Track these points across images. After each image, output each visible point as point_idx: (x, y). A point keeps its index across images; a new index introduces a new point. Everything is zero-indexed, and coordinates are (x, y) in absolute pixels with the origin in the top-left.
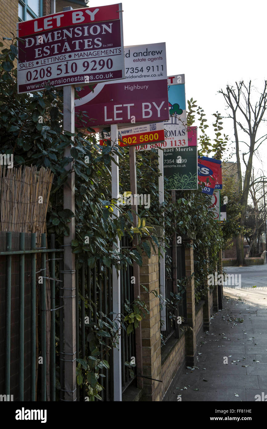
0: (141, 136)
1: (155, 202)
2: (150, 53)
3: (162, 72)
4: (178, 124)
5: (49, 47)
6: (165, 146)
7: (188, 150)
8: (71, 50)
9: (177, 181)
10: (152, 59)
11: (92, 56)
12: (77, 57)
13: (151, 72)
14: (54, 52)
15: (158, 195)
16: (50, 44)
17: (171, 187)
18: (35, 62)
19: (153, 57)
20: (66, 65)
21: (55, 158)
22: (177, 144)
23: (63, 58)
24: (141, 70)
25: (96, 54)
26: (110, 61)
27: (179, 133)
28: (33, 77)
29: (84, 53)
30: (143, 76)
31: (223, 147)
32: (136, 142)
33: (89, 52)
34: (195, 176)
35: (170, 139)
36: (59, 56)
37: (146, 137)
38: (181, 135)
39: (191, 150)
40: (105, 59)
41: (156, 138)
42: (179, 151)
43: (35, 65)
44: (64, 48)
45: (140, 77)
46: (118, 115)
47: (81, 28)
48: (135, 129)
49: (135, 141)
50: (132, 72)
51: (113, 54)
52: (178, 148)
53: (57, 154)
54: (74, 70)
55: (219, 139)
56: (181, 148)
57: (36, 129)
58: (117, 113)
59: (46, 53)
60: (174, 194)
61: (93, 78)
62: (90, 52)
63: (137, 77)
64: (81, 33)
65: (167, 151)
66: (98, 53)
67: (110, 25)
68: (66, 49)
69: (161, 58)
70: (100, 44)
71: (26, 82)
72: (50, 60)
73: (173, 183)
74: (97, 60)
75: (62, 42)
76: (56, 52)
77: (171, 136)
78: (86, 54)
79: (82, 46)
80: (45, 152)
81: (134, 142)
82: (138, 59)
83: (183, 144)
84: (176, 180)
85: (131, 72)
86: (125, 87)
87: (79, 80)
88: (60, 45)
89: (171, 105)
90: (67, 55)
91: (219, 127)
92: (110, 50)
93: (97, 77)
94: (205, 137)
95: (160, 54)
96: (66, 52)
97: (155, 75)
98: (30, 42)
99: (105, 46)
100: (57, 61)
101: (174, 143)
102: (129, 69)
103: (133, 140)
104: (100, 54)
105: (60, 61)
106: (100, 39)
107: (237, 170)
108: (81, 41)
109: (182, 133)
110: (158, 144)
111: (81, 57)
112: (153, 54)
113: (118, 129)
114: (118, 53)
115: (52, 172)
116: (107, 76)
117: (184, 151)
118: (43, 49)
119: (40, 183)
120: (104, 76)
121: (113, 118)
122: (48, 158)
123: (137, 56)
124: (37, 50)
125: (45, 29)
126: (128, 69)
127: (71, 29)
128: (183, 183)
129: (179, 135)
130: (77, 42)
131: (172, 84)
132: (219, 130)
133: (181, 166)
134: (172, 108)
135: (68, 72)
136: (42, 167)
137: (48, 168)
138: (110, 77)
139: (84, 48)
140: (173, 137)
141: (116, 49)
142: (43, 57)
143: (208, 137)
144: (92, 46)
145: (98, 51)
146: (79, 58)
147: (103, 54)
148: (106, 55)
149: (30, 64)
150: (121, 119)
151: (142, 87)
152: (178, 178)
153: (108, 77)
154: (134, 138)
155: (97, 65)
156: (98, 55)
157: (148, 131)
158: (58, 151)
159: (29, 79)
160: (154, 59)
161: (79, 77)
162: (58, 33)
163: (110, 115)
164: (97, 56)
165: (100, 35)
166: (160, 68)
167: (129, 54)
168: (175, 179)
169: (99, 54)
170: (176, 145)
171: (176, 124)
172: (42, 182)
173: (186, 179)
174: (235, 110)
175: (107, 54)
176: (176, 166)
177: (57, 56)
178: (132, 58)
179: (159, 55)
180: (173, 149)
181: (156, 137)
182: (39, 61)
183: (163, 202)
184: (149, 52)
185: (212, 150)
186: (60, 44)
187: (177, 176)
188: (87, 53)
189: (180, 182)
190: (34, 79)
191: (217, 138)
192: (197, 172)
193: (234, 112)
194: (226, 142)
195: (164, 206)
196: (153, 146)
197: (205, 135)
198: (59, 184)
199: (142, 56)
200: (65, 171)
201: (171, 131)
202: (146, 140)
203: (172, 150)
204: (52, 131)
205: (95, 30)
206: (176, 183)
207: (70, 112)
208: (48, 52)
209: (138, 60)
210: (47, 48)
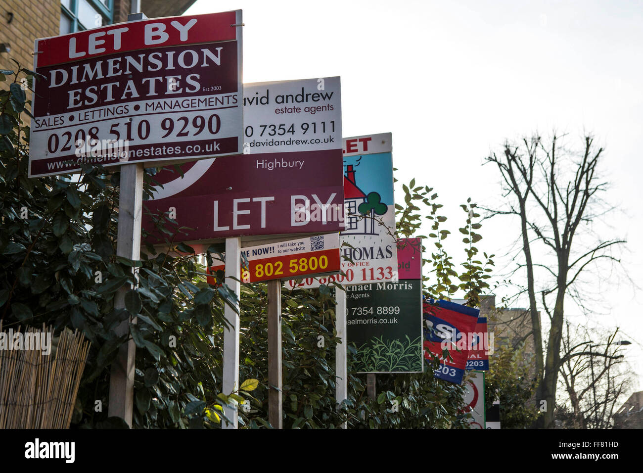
0: (292, 261)
1: (329, 399)
2: (310, 97)
3: (333, 135)
4: (378, 235)
5: (96, 88)
6: (350, 279)
7: (403, 287)
8: (139, 96)
9: (378, 353)
10: (313, 109)
11: (180, 108)
12: (150, 110)
13: (310, 135)
14: (106, 99)
15: (333, 384)
16: (98, 82)
17: (367, 367)
18: (67, 116)
19: (316, 104)
20: (129, 125)
21: (94, 309)
22: (375, 276)
23: (122, 111)
24: (291, 130)
25: (189, 104)
26: (214, 119)
27: (379, 253)
28: (61, 146)
29: (165, 102)
30: (294, 142)
31: (483, 280)
32: (282, 273)
33: (174, 100)
34: (416, 342)
35: (361, 264)
36: (116, 106)
37: (303, 262)
38: (383, 257)
39: (408, 287)
40: (207, 115)
41: (323, 265)
42: (384, 289)
43: (67, 122)
44: (126, 91)
45: (288, 143)
46: (242, 220)
47: (160, 55)
48: (281, 246)
49: (280, 271)
50: (273, 133)
51: (221, 106)
52: (381, 284)
53: (101, 302)
54: (144, 135)
55: (473, 262)
56: (387, 283)
57: (59, 251)
58: (239, 216)
59: (91, 100)
60: (372, 383)
61: (182, 152)
62: (177, 101)
63: (283, 143)
64: (160, 64)
65: (358, 288)
66: (192, 103)
67: (217, 51)
68: (131, 94)
69: (330, 107)
70: (198, 86)
71: (47, 155)
72: (97, 114)
73: (370, 358)
74: (191, 116)
75: (123, 80)
76: (110, 98)
77: (362, 258)
78: (168, 106)
79: (161, 88)
80: (74, 298)
81: (277, 273)
82: (286, 109)
83: (387, 275)
84: (376, 350)
85: (269, 134)
86: (258, 164)
87: (153, 154)
88: (118, 86)
89: (364, 196)
90: (132, 105)
91: (472, 234)
92: (216, 98)
93: (189, 149)
94: (444, 258)
95: (329, 98)
96: (129, 98)
97: (318, 141)
98: (59, 77)
99: (208, 90)
100: (111, 116)
101: (368, 273)
102: (266, 126)
103: (275, 269)
104: (197, 105)
105: (116, 115)
106: (198, 76)
107: (532, 327)
108: (161, 79)
109: (385, 253)
110: (335, 276)
111: (159, 110)
112: (315, 99)
113: (242, 247)
114: (231, 104)
115: (86, 339)
116: (209, 149)
117: (395, 288)
118: (84, 91)
119: (59, 362)
120: (203, 147)
121: (231, 226)
122: (82, 310)
123: (283, 102)
124: (71, 93)
125: (90, 53)
126: (264, 127)
127: (142, 56)
128: (392, 357)
129: (380, 257)
130: (152, 81)
131: (366, 153)
132: (474, 241)
133: (389, 321)
134: (366, 201)
135: (132, 138)
136: (66, 329)
137: (78, 331)
138: (215, 150)
139: (166, 93)
140: (366, 260)
141: (228, 97)
142: (84, 107)
143: (450, 258)
144: (182, 89)
145: (192, 100)
146: (155, 112)
147: (202, 106)
148: (208, 107)
149: (56, 119)
150: (248, 227)
151: (291, 165)
152: (381, 347)
153: (211, 150)
154: (279, 265)
155: (190, 127)
156: (192, 107)
157: (308, 250)
158: (103, 296)
159: (53, 149)
160: (318, 109)
161: (152, 149)
162: (115, 63)
163: (225, 219)
164: (190, 109)
165: (197, 69)
166: (329, 127)
167: (268, 98)
168: (374, 350)
169: (193, 105)
170: (372, 278)
171: (374, 234)
172: (64, 360)
173: (398, 350)
174: (523, 197)
175: (209, 105)
176: (378, 321)
177: (111, 107)
178: (273, 105)
179: (327, 102)
180: (371, 285)
181: (323, 263)
182: (75, 114)
183: (344, 400)
184: (307, 95)
185: (460, 286)
186: (118, 84)
187: (378, 344)
188: (171, 101)
189: (385, 356)
190: (64, 149)
191: (469, 259)
192: (421, 335)
193: (522, 202)
194: (489, 270)
195: (347, 409)
196: (325, 280)
197: (443, 254)
198: (99, 364)
199: (293, 102)
200: (115, 336)
201: (362, 250)
202: (302, 270)
203: (369, 288)
204: (93, 256)
205: (188, 59)
206: (376, 357)
207: (133, 217)
208: (95, 97)
209: (284, 110)
210: (92, 91)
